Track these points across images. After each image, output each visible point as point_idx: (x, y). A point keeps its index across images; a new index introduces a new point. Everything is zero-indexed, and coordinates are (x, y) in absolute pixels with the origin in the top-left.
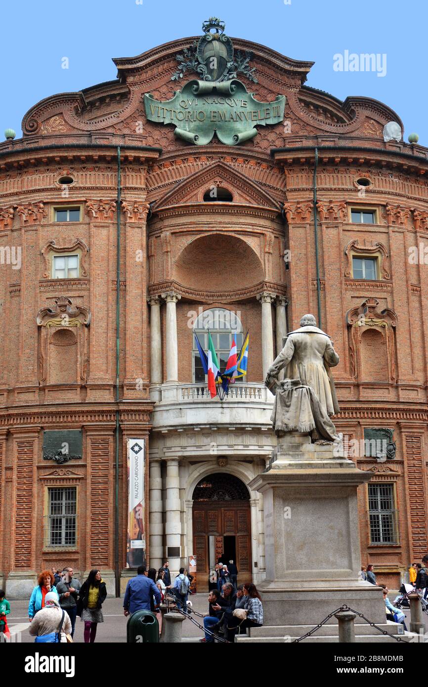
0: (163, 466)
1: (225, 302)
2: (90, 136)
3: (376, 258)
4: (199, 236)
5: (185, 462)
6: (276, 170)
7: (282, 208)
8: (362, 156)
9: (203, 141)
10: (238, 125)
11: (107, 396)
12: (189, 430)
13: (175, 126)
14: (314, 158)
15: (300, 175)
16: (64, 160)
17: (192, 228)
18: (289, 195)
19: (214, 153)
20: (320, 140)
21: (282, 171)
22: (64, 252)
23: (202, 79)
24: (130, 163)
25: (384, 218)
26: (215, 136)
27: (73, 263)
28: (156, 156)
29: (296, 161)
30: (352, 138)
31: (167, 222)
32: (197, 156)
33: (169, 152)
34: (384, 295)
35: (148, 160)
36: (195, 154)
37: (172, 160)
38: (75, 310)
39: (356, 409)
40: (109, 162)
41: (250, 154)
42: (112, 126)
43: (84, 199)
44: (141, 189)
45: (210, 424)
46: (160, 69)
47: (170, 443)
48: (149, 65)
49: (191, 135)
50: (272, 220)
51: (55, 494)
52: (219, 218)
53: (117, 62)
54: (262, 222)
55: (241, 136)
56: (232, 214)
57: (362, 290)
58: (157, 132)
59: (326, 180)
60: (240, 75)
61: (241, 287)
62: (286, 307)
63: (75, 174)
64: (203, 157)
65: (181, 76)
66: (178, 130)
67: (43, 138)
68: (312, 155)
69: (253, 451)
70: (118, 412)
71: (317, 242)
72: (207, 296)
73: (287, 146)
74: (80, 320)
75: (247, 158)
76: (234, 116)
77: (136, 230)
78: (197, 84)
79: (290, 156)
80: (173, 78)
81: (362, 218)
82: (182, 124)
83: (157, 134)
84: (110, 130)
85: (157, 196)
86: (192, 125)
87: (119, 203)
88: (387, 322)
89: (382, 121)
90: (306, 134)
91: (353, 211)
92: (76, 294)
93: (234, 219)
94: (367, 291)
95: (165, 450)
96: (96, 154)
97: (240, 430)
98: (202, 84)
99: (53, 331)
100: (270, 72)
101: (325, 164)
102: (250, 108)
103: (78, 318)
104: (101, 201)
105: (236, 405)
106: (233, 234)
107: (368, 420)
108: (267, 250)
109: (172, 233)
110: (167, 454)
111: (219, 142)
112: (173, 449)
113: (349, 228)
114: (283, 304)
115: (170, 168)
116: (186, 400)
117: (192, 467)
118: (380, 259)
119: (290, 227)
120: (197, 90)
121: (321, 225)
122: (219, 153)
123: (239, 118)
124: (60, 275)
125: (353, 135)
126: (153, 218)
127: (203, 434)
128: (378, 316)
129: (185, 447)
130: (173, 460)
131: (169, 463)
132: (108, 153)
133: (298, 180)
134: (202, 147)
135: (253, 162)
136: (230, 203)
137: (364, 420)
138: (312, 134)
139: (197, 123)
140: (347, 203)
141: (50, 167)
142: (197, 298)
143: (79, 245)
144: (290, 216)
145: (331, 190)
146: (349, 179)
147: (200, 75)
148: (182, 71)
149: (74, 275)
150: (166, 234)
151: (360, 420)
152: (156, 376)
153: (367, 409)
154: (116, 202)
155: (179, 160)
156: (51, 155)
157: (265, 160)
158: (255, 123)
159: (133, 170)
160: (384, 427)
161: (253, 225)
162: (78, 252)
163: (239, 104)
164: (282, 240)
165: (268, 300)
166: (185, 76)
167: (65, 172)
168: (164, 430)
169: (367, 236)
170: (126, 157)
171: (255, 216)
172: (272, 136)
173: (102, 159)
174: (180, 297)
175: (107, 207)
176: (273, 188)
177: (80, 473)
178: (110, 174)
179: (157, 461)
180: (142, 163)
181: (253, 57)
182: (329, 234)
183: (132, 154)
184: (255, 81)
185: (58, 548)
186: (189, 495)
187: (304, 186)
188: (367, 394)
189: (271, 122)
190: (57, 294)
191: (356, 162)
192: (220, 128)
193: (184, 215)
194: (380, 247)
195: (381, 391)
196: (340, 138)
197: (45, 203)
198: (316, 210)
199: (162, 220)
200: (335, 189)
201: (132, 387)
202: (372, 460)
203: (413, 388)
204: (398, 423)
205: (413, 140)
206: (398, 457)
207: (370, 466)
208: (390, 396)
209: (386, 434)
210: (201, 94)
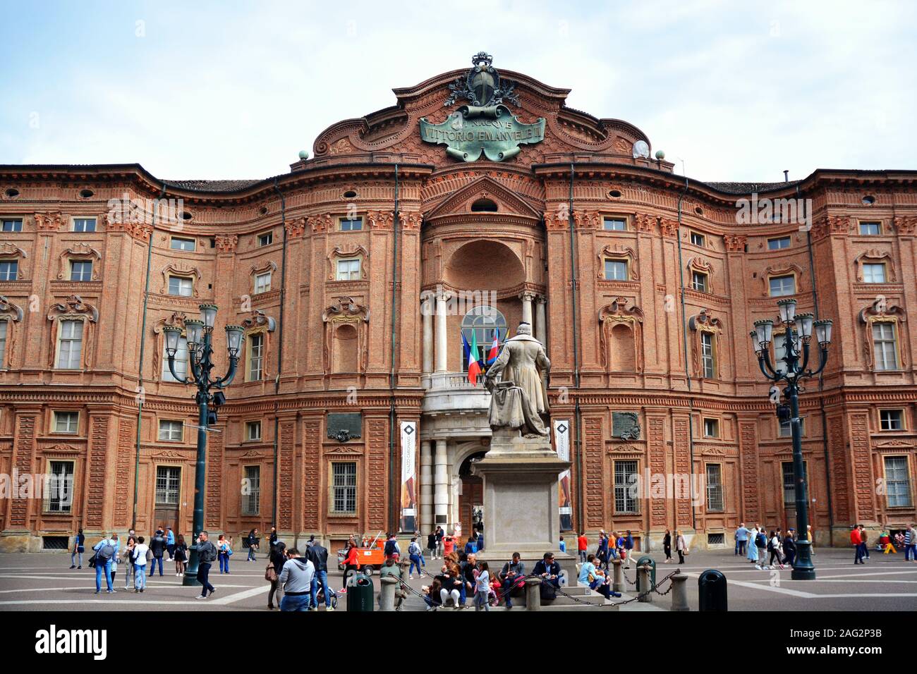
0: (433, 445)
2: (372, 155)
3: (625, 261)
4: (466, 242)
5: (452, 442)
6: (536, 183)
7: (542, 217)
8: (613, 171)
9: (472, 158)
10: (504, 144)
11: (383, 384)
12: (455, 414)
13: (447, 146)
14: (570, 172)
15: (558, 187)
16: (348, 177)
17: (460, 235)
18: (549, 206)
19: (481, 168)
20: (576, 157)
21: (542, 185)
22: (347, 257)
23: (472, 105)
24: (407, 178)
25: (634, 225)
26: (483, 154)
27: (355, 266)
28: (430, 172)
29: (554, 176)
30: (605, 155)
31: (439, 230)
32: (466, 171)
33: (441, 168)
34: (632, 294)
35: (422, 175)
36: (464, 169)
37: (444, 175)
38: (357, 308)
39: (606, 395)
40: (387, 178)
41: (513, 169)
42: (392, 147)
43: (365, 210)
44: (415, 201)
45: (474, 409)
46: (435, 96)
47: (439, 425)
48: (425, 93)
49: (461, 153)
50: (533, 228)
51: (338, 468)
52: (485, 227)
53: (396, 91)
54: (524, 229)
55: (505, 153)
56: (496, 223)
57: (613, 290)
58: (431, 151)
59: (582, 192)
60: (505, 101)
61: (505, 287)
62: (546, 306)
63: (358, 188)
64: (472, 172)
65: (453, 102)
66: (449, 149)
67: (332, 158)
68: (568, 170)
70: (393, 398)
71: (573, 247)
73: (547, 162)
74: (359, 318)
75: (511, 173)
76: (499, 135)
77: (411, 237)
78: (467, 109)
79: (549, 171)
80: (446, 105)
81: (615, 226)
82: (453, 143)
83: (431, 153)
84: (390, 150)
85: (429, 207)
86: (463, 144)
87: (396, 214)
88: (634, 318)
89: (632, 140)
90: (563, 151)
91: (606, 219)
92: (357, 294)
93: (499, 227)
94: (618, 290)
95: (434, 431)
96: (376, 171)
98: (471, 109)
99: (337, 326)
100: (532, 98)
101: (581, 178)
102: (513, 129)
103: (358, 315)
104: (380, 212)
106: (497, 240)
107: (616, 406)
108: (528, 254)
109: (443, 240)
110: (436, 435)
111: (487, 159)
112: (441, 431)
113: (602, 234)
114: (543, 302)
115: (442, 182)
116: (454, 388)
117: (459, 446)
118: (629, 261)
119: (549, 234)
120: (467, 114)
121: (576, 232)
122: (485, 168)
123: (504, 138)
124: (344, 278)
125: (606, 152)
126: (427, 227)
127: (468, 418)
128: (627, 313)
129: (452, 429)
130: (442, 440)
131: (438, 443)
132: (386, 170)
133: (555, 192)
134: (470, 163)
135: (516, 176)
136: (495, 213)
137: (612, 405)
138: (569, 152)
139: (466, 143)
140: (600, 212)
141: (336, 184)
143: (361, 251)
144: (549, 224)
145: (586, 200)
146: (602, 192)
147: (470, 102)
148: (454, 98)
149: (356, 277)
150: (438, 240)
151: (609, 406)
152: (428, 366)
153: (616, 395)
154: (394, 213)
155: (450, 175)
156: (337, 173)
157: (526, 175)
158: (518, 142)
159: (409, 184)
160: (630, 412)
161: (515, 232)
162: (360, 257)
163: (504, 126)
164: (542, 245)
165: (529, 298)
166: (457, 102)
167: (349, 187)
168: (434, 414)
169: (618, 242)
170: (403, 174)
171: (518, 224)
172: (533, 154)
173: (382, 175)
175: (385, 217)
176: (534, 199)
177: (359, 450)
178: (388, 188)
179: (427, 441)
180: (417, 178)
181: (517, 85)
182: (584, 240)
183: (408, 171)
184: (519, 106)
186: (456, 470)
187: (562, 198)
188: (615, 383)
189: (532, 141)
190: (341, 294)
191: (608, 176)
192: (487, 147)
193: (454, 223)
194: (630, 252)
195: (628, 380)
196: (594, 155)
197: (331, 215)
198: (572, 219)
199: (434, 228)
200: (589, 200)
201: (406, 376)
202: (619, 441)
203: (657, 376)
204: (643, 408)
205: (659, 156)
206: (641, 438)
207: (617, 446)
208: (636, 383)
209: (633, 417)
210: (470, 118)
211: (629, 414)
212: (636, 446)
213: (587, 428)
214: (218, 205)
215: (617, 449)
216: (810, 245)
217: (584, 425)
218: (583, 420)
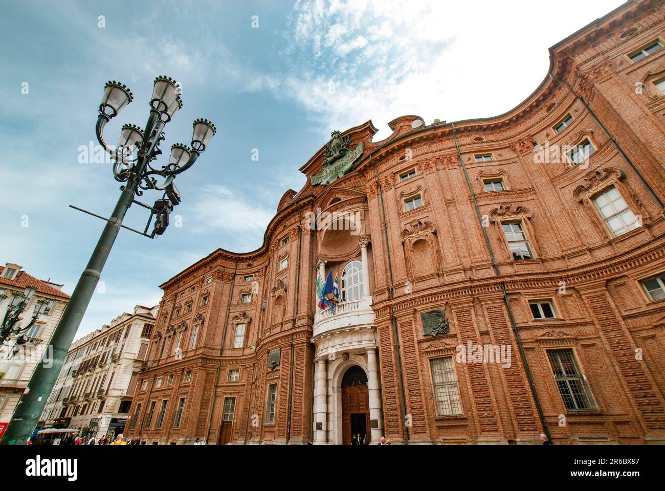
1: (353, 257)
7: (365, 193)
8: (395, 146)
18: (367, 185)
21: (364, 176)
24: (304, 207)
25: (420, 170)
26: (338, 177)
28: (311, 198)
29: (367, 167)
33: (319, 194)
34: (426, 215)
39: (412, 300)
40: (297, 211)
45: (326, 332)
50: (360, 202)
54: (355, 205)
55: (344, 170)
56: (340, 208)
57: (411, 218)
58: (317, 189)
59: (383, 168)
60: (347, 146)
66: (322, 183)
69: (355, 346)
70: (293, 334)
71: (383, 202)
72: (345, 256)
79: (362, 166)
82: (325, 180)
86: (329, 178)
88: (429, 232)
89: (410, 123)
91: (403, 176)
92: (284, 277)
93: (342, 210)
94: (414, 216)
101: (380, 160)
102: (351, 156)
104: (294, 229)
105: (341, 317)
107: (422, 306)
113: (399, 186)
117: (333, 363)
118: (421, 194)
119: (369, 201)
121: (383, 192)
122: (338, 183)
123: (347, 163)
128: (421, 230)
133: (370, 174)
134: (331, 185)
135: (352, 179)
137: (419, 307)
139: (331, 175)
140: (396, 173)
141: (281, 224)
142: (341, 259)
143: (287, 253)
144: (368, 195)
145: (385, 171)
146: (394, 161)
151: (416, 308)
153: (419, 297)
154: (299, 227)
157: (356, 175)
158: (352, 161)
159: (305, 210)
160: (435, 309)
161: (351, 209)
162: (287, 256)
169: (410, 185)
171: (352, 204)
173: (294, 211)
174: (326, 262)
175: (296, 230)
176: (361, 185)
177: (278, 374)
178: (298, 216)
179: (316, 362)
180: (308, 205)
181: (351, 135)
182: (389, 195)
183: (301, 202)
184: (352, 144)
187: (373, 176)
189: (358, 157)
191: (395, 150)
194: (420, 187)
197: (279, 240)
198: (378, 185)
200: (387, 169)
201: (300, 319)
202: (429, 338)
203: (455, 272)
204: (447, 303)
206: (452, 332)
207: (429, 344)
209: (439, 314)
210: (331, 163)
211: (436, 312)
212: (446, 341)
213: (403, 332)
215: (429, 347)
216: (587, 106)
217: (399, 330)
218: (399, 325)
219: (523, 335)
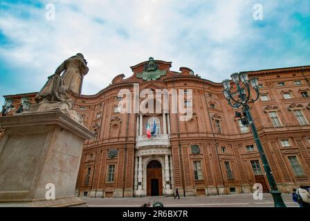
0: (138, 158)
1: (155, 115)
2: (124, 82)
5: (143, 157)
9: (149, 80)
11: (124, 140)
12: (144, 148)
13: (143, 78)
14: (173, 80)
15: (170, 84)
16: (119, 87)
21: (166, 84)
26: (151, 79)
29: (169, 81)
33: (141, 83)
36: (147, 83)
37: (142, 85)
38: (118, 119)
39: (188, 139)
40: (128, 86)
42: (129, 80)
45: (149, 146)
46: (140, 68)
49: (146, 79)
51: (110, 166)
53: (131, 67)
55: (157, 78)
58: (139, 80)
59: (177, 84)
62: (169, 115)
64: (149, 83)
67: (116, 83)
69: (161, 153)
70: (126, 144)
72: (151, 114)
75: (158, 82)
76: (155, 74)
79: (167, 80)
80: (143, 69)
86: (147, 77)
88: (195, 116)
89: (188, 71)
96: (125, 85)
97: (157, 147)
99: (113, 124)
100: (163, 65)
101: (176, 81)
102: (159, 72)
103: (119, 121)
105: (156, 140)
107: (192, 143)
112: (140, 153)
116: (144, 140)
117: (146, 158)
122: (152, 82)
123: (157, 75)
124: (117, 112)
125: (182, 75)
127: (147, 148)
129: (143, 153)
130: (140, 156)
133: (170, 86)
134: (148, 81)
135: (160, 83)
137: (190, 143)
145: (178, 87)
146: (182, 84)
147: (148, 68)
152: (137, 134)
153: (191, 139)
156: (116, 86)
157: (162, 82)
160: (196, 144)
167: (118, 90)
168: (138, 148)
170: (131, 85)
172: (164, 77)
174: (143, 114)
176: (164, 88)
177: (116, 161)
181: (159, 63)
184: (160, 67)
185: (110, 182)
186: (145, 167)
188: (191, 135)
190: (115, 116)
191: (183, 80)
192: (152, 77)
195: (195, 134)
196: (179, 76)
197: (114, 97)
201: (130, 137)
202: (194, 154)
203: (204, 133)
204: (200, 143)
205: (197, 75)
206: (201, 153)
207: (193, 156)
208: (197, 135)
209: (197, 146)
210: (149, 71)
212: (199, 156)
213: (183, 151)
214: (91, 99)
218: (182, 148)
219: (220, 156)
